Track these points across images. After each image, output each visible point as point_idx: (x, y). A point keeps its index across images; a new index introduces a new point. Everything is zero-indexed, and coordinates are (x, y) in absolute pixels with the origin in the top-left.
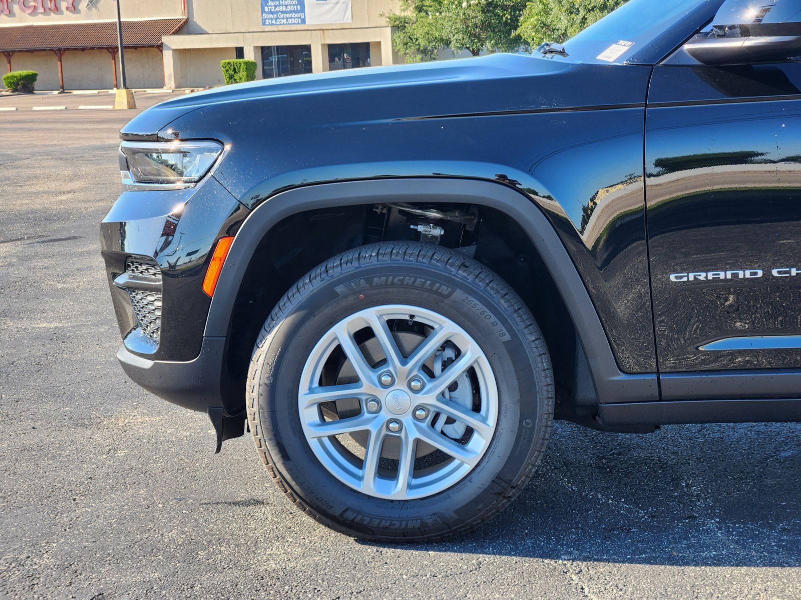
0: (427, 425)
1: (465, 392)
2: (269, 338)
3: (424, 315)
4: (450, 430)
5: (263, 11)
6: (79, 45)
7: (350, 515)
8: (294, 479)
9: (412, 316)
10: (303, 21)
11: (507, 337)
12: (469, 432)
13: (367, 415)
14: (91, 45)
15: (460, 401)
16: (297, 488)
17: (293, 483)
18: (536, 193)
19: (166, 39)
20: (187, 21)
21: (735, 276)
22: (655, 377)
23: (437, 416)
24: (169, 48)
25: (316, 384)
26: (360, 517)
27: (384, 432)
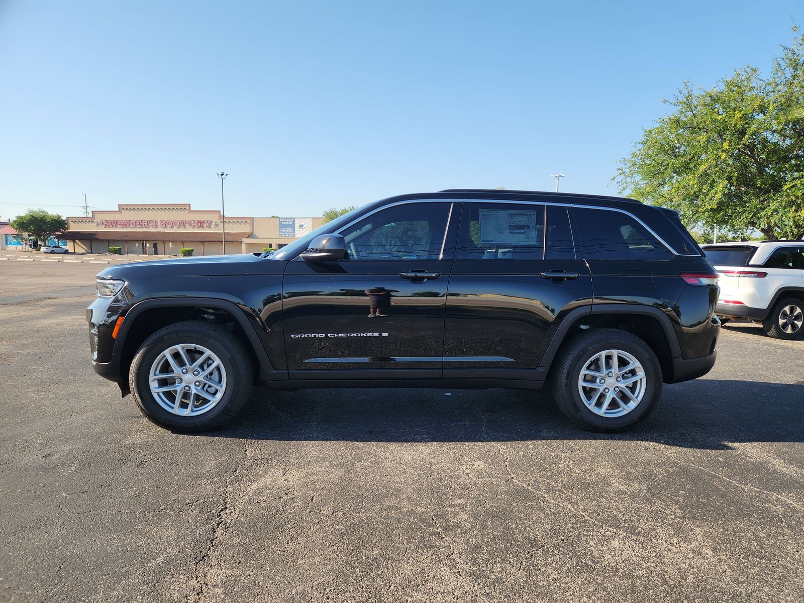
0: (201, 388)
1: (215, 376)
2: (138, 355)
3: (200, 348)
4: (209, 390)
5: (280, 231)
6: (211, 240)
7: (167, 422)
8: (146, 408)
9: (195, 348)
10: (294, 236)
11: (230, 356)
12: (217, 391)
13: (177, 384)
14: (215, 240)
15: (214, 379)
16: (147, 412)
17: (145, 410)
18: (239, 304)
19: (243, 240)
20: (252, 233)
21: (315, 336)
22: (287, 371)
23: (205, 384)
24: (244, 243)
25: (158, 372)
26: (171, 423)
27: (183, 390)
